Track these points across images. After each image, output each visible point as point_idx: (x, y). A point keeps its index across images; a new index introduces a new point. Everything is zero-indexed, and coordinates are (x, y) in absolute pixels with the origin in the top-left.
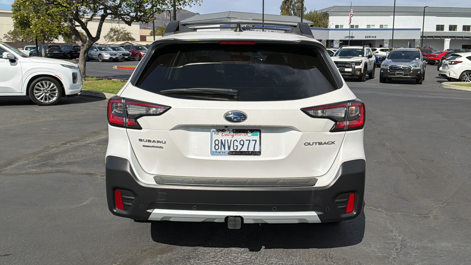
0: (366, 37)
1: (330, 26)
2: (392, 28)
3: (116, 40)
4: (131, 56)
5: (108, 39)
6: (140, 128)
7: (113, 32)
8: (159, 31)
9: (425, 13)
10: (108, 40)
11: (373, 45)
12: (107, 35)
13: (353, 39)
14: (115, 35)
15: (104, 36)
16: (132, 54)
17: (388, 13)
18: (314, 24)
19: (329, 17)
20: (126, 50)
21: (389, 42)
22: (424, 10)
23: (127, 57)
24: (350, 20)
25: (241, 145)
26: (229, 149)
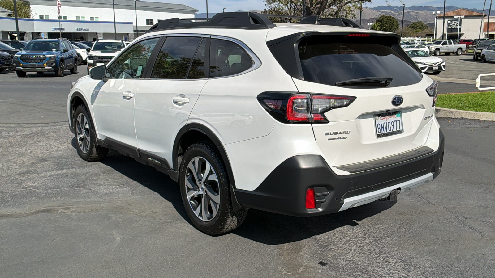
0: (77, 30)
1: (33, 16)
2: (113, 21)
6: (328, 122)
9: (137, 7)
11: (85, 38)
13: (64, 31)
17: (97, 5)
18: (12, 13)
19: (31, 5)
21: (103, 36)
22: (135, 3)
24: (59, 10)
25: (392, 126)
26: (386, 131)
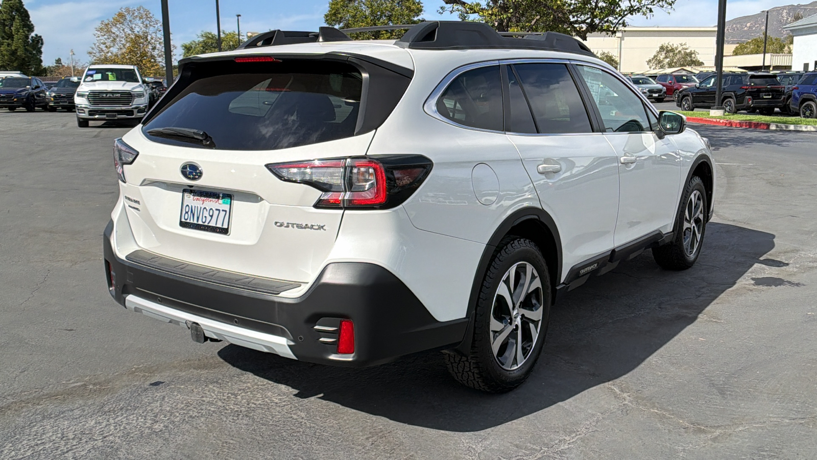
3: (667, 66)
4: (665, 93)
5: (654, 64)
7: (665, 52)
8: (751, 47)
10: (654, 67)
12: (653, 59)
14: (666, 57)
15: (648, 60)
16: (667, 89)
20: (657, 83)
23: (656, 95)
25: (210, 216)
26: (198, 221)
